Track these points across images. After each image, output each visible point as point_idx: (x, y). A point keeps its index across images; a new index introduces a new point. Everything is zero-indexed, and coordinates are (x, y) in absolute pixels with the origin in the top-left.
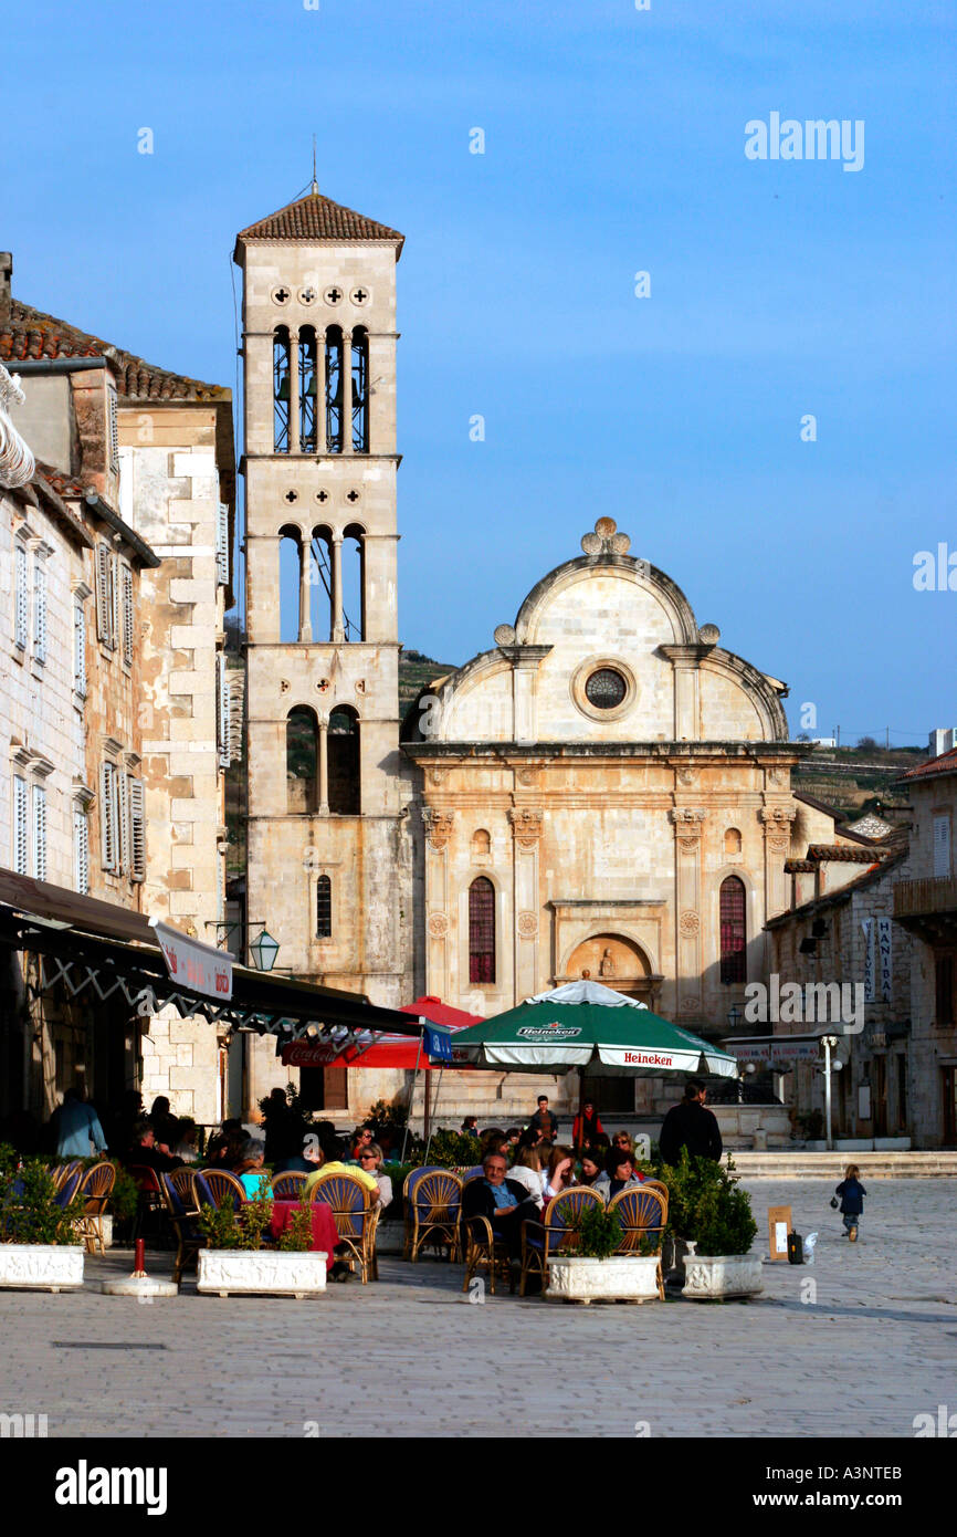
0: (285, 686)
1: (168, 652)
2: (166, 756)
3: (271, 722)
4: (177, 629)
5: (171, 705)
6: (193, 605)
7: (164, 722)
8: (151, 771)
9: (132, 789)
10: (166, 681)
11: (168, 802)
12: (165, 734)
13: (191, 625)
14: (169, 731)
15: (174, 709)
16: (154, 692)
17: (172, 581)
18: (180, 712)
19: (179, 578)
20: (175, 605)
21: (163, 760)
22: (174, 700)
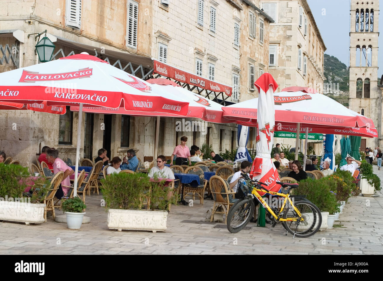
0: (356, 74)
1: (286, 47)
2: (284, 70)
3: (353, 81)
4: (288, 41)
5: (286, 58)
6: (291, 36)
7: (284, 62)
8: (281, 73)
9: (261, 72)
10: (285, 53)
11: (284, 80)
12: (285, 65)
13: (291, 40)
14: (285, 64)
15: (287, 59)
16: (282, 56)
17: (287, 31)
18: (288, 60)
19: (289, 30)
20: (287, 36)
21: (284, 71)
22: (287, 57)
